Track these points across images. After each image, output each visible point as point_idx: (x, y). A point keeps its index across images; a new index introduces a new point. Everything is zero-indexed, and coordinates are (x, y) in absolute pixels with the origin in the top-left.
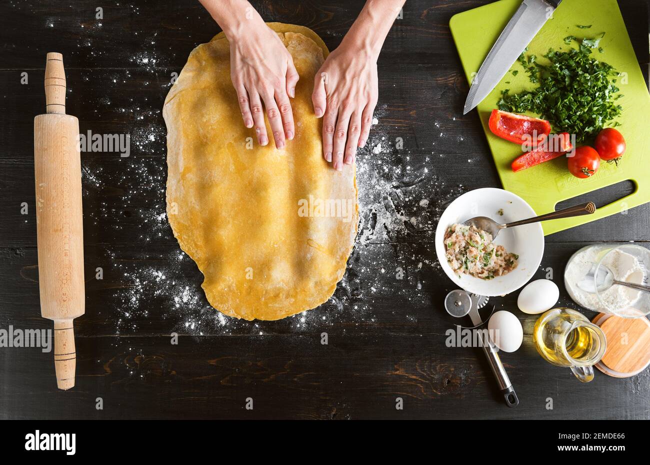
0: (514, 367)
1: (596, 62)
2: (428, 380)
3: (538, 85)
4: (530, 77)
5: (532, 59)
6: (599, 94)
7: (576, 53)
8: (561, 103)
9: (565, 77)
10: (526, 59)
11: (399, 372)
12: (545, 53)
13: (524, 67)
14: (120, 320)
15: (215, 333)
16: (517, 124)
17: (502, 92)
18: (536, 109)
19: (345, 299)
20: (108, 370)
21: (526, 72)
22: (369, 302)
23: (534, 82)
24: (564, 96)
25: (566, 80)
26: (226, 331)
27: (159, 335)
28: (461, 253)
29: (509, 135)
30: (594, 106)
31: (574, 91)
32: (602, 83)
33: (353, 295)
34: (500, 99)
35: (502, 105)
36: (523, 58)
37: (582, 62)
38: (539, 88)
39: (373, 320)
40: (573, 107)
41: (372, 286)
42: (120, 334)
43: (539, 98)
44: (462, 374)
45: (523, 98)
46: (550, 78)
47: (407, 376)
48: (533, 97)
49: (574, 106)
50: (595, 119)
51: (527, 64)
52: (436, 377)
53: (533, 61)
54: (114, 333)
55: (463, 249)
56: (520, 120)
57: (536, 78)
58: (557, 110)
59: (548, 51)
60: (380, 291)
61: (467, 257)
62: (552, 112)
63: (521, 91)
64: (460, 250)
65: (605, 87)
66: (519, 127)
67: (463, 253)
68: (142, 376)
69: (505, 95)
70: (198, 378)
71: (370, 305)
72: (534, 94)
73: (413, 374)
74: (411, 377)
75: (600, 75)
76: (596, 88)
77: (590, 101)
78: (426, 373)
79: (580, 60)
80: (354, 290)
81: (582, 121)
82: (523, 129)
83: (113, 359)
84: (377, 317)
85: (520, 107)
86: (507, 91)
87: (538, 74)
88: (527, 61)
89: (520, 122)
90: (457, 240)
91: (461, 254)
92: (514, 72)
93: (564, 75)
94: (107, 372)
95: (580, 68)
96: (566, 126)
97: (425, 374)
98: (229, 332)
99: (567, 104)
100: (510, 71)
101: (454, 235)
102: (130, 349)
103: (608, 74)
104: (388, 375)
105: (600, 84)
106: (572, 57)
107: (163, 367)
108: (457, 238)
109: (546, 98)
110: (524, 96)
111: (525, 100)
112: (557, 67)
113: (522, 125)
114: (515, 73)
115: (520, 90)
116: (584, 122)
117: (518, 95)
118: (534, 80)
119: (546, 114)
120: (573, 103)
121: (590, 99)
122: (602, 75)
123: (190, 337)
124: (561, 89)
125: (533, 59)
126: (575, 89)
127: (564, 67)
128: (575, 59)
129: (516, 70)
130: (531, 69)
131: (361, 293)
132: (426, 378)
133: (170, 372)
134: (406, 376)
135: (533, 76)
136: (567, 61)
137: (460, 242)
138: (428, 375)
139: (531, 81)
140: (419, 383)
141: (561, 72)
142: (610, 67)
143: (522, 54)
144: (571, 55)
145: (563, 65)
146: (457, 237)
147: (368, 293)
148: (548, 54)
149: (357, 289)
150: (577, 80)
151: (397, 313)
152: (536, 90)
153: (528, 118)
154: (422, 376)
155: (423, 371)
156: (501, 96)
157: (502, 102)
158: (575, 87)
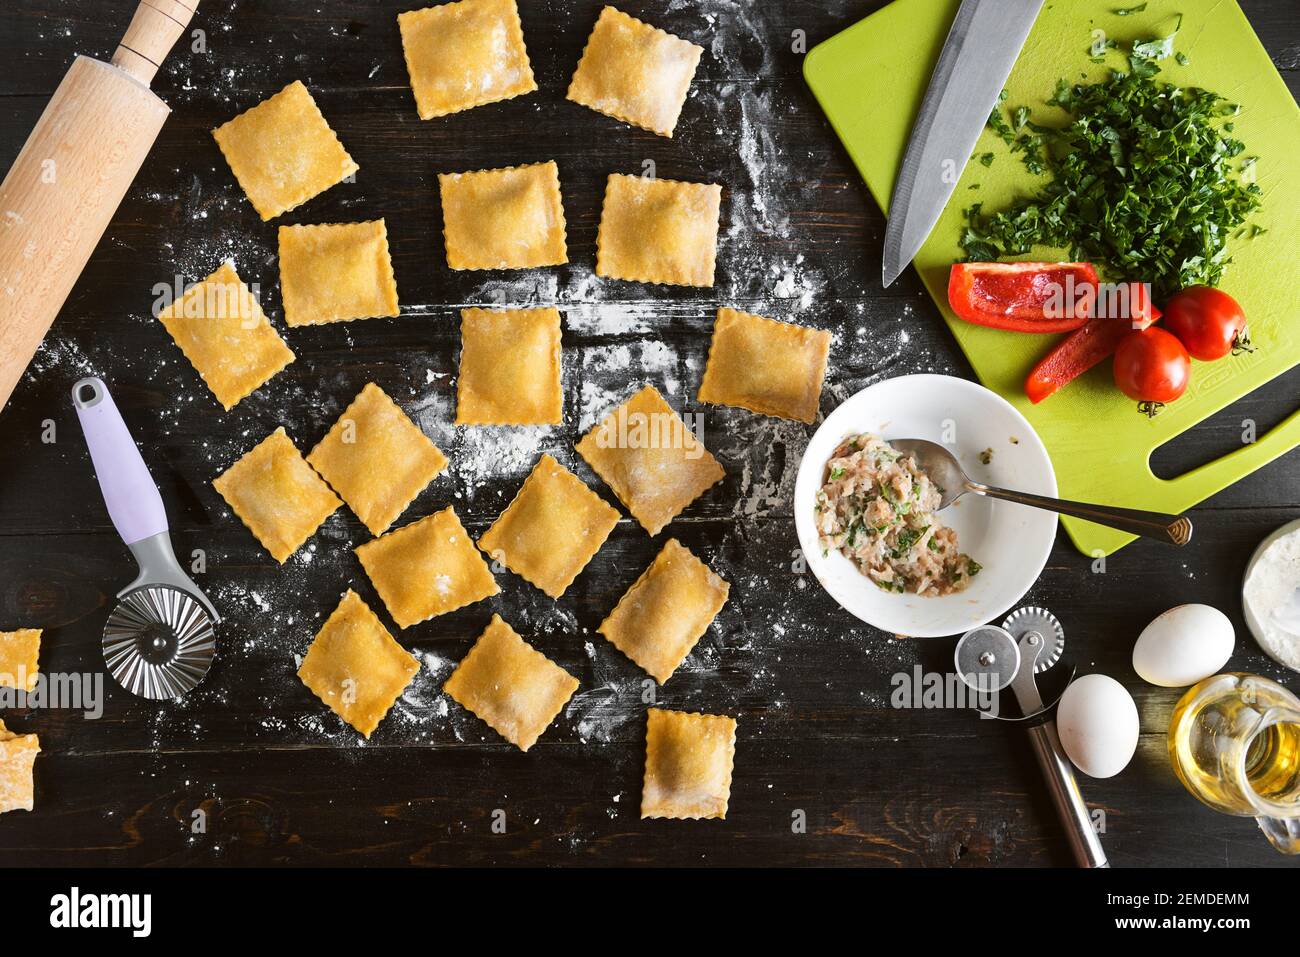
0: (1122, 813)
1: (1176, 93)
2: (914, 846)
3: (1046, 177)
4: (1025, 160)
5: (1019, 116)
6: (1198, 172)
7: (1123, 81)
8: (1111, 213)
9: (1109, 145)
10: (1006, 121)
11: (844, 829)
12: (1049, 96)
13: (1006, 139)
14: (161, 713)
15: (394, 742)
16: (1017, 285)
17: (964, 212)
18: (1055, 239)
19: (710, 652)
20: (134, 833)
21: (1011, 152)
22: (768, 660)
23: (1037, 173)
24: (1114, 195)
25: (1112, 152)
26: (421, 737)
27: (256, 748)
28: (853, 501)
29: (1002, 316)
30: (1193, 203)
31: (1136, 177)
32: (1200, 142)
33: (729, 644)
34: (965, 232)
35: (970, 245)
36: (999, 118)
37: (1143, 100)
38: (1051, 184)
39: (779, 704)
40: (1141, 215)
41: (775, 622)
42: (163, 747)
43: (1056, 210)
44: (995, 831)
45: (1019, 220)
46: (1071, 156)
47: (863, 838)
48: (1043, 212)
49: (1144, 213)
50: (1201, 233)
51: (1012, 131)
52: (933, 839)
53: (1023, 121)
54: (148, 744)
55: (862, 496)
56: (1022, 274)
57: (1039, 160)
58: (1105, 231)
59: (1055, 89)
60: (794, 632)
61: (861, 518)
62: (1095, 239)
63: (1010, 200)
64: (854, 494)
65: (1211, 149)
66: (1023, 290)
67: (859, 504)
68: (217, 848)
69: (977, 218)
70: (353, 851)
71: (772, 669)
72: (1042, 202)
73: (877, 834)
74: (872, 840)
75: (1191, 126)
76: (1188, 159)
77: (1181, 195)
78: (908, 830)
79: (1135, 94)
80: (730, 632)
81: (1170, 244)
82: (1034, 295)
83: (147, 806)
84: (787, 697)
85: (1016, 242)
86: (977, 207)
87: (1042, 152)
88: (1009, 125)
89: (1024, 280)
90: (858, 470)
91: (853, 505)
92: (983, 158)
93: (1105, 141)
94: (132, 840)
95: (1141, 116)
96: (1136, 264)
97: (907, 833)
98: (428, 739)
99: (1125, 211)
100: (973, 158)
101: (857, 456)
102: (187, 783)
103: (1211, 115)
104: (816, 836)
105: (1194, 145)
106: (1114, 94)
107: (267, 826)
108: (860, 467)
109: (1073, 208)
110: (1019, 215)
111: (1023, 222)
112: (1083, 127)
113: (1031, 286)
114: (987, 159)
115: (1007, 198)
116: (1176, 246)
117: (1003, 211)
118: (1035, 167)
119: (1081, 243)
120: (1140, 205)
121: (1177, 188)
122: (1196, 122)
123: (334, 751)
124: (1105, 175)
125: (1022, 119)
126: (1138, 171)
127: (1100, 121)
128: (1125, 96)
129: (988, 151)
130: (1024, 141)
131: (749, 638)
132: (908, 841)
133: (287, 837)
134: (860, 838)
135: (1030, 158)
136: (1106, 107)
137: (862, 477)
138: (914, 835)
139: (1029, 171)
140: (892, 855)
141: (1096, 135)
142: (1212, 98)
143: (995, 110)
144: (1113, 86)
145: (1098, 118)
146: (861, 464)
147: (767, 638)
148: (1057, 96)
149: (739, 629)
150: (1139, 150)
151: (835, 685)
152: (1046, 190)
153: (1041, 266)
154: (900, 839)
155: (902, 826)
156: (966, 223)
157: (971, 237)
158: (1137, 168)
